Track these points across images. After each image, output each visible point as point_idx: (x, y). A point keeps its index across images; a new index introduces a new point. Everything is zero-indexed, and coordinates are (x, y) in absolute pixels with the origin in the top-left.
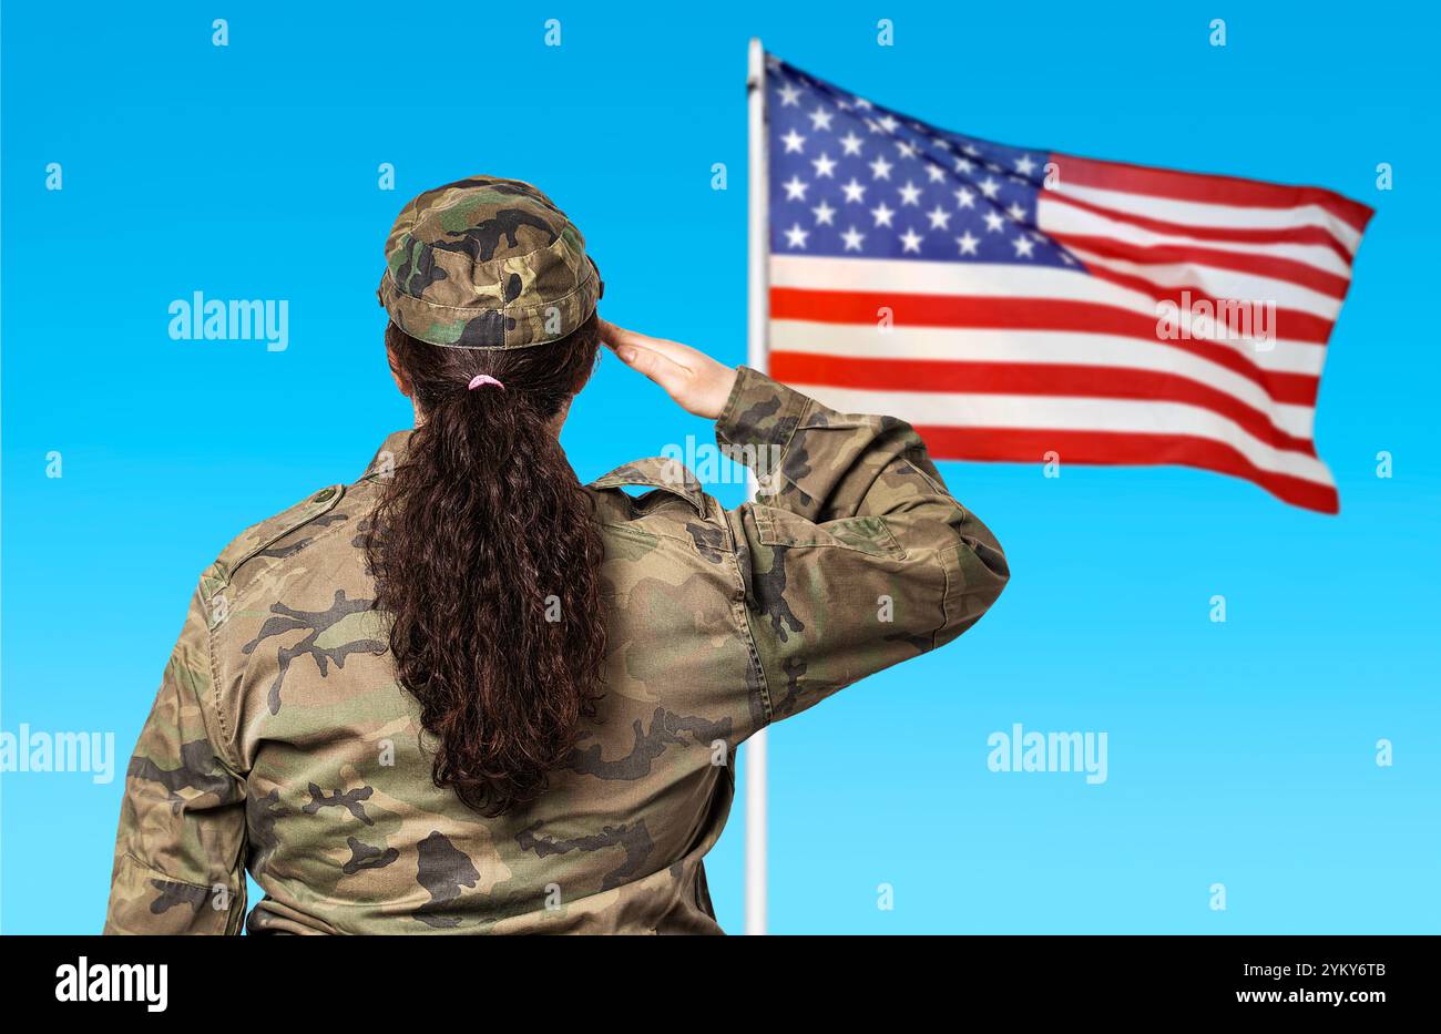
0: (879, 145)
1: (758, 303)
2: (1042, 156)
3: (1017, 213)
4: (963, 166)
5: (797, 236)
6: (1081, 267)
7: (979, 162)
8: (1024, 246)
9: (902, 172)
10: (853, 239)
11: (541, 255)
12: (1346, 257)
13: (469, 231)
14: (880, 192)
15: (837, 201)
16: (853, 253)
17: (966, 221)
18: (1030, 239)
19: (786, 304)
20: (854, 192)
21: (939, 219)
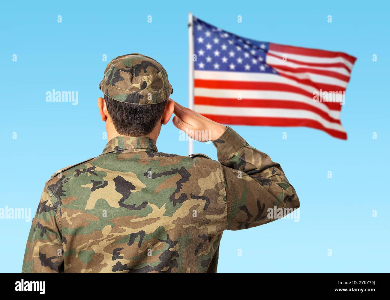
0: (224, 41)
1: (191, 83)
2: (267, 44)
3: (261, 59)
4: (246, 46)
5: (201, 65)
6: (278, 74)
7: (251, 46)
8: (262, 68)
9: (230, 48)
10: (217, 66)
11: (154, 76)
12: (349, 71)
13: (132, 67)
14: (224, 53)
15: (212, 56)
16: (217, 70)
17: (247, 61)
18: (264, 66)
19: (199, 83)
20: (217, 53)
21: (240, 61)
